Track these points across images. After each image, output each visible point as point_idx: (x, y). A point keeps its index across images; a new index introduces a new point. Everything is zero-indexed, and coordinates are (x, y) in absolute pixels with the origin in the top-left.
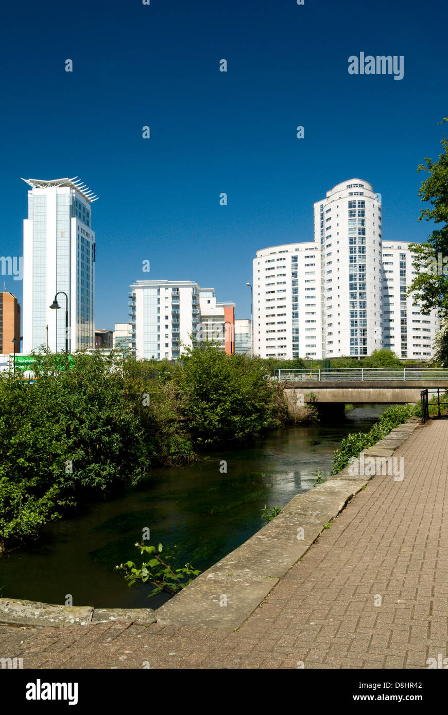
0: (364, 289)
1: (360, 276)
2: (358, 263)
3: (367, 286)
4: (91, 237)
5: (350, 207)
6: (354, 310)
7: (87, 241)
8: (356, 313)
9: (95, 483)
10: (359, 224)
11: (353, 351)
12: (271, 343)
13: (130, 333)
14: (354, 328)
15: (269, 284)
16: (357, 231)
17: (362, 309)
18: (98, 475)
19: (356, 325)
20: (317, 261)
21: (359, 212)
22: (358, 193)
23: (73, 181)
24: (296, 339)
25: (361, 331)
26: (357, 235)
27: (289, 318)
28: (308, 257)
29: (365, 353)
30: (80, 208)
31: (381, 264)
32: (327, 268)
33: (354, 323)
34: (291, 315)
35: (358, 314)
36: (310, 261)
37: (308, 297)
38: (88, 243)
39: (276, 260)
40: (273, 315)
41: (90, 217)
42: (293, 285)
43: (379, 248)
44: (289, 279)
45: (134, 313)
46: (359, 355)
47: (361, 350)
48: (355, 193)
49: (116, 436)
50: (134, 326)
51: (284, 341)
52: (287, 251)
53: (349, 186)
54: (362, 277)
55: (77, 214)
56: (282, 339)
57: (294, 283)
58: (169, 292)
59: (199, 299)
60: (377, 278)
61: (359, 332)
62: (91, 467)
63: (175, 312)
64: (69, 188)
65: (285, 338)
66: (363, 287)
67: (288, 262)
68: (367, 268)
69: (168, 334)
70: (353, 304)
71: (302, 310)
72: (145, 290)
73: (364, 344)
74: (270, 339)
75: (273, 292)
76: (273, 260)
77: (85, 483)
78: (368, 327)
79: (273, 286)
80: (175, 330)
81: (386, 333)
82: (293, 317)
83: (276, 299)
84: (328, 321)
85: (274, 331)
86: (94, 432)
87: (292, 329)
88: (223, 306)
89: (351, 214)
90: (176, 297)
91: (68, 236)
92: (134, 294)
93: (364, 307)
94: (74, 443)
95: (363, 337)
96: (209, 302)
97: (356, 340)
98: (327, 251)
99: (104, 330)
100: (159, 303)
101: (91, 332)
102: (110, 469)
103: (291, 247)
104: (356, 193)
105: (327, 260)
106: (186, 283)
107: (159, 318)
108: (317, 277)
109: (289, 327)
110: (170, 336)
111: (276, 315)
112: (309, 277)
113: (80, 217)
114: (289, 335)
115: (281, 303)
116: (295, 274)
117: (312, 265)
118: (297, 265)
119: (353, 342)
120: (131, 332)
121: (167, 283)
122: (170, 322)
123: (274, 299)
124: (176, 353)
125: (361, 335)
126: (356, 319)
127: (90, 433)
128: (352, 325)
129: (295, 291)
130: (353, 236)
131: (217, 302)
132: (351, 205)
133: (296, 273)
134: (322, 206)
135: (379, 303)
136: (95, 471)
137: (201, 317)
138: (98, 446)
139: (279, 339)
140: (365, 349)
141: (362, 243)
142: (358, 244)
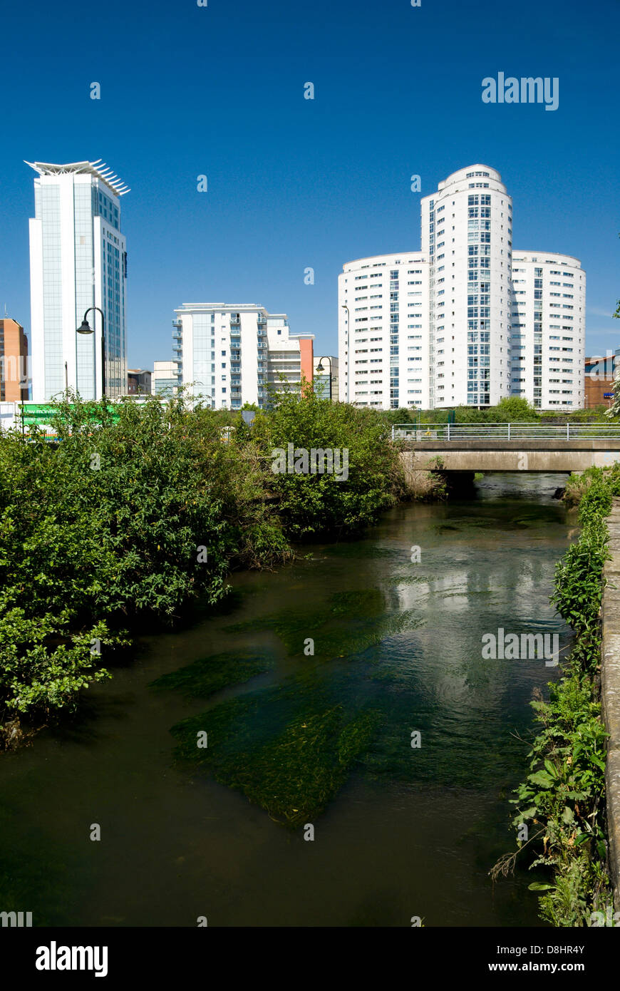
0: (487, 315)
1: (482, 298)
2: (479, 281)
3: (492, 312)
4: (120, 244)
5: (470, 203)
6: (474, 343)
7: (116, 249)
8: (476, 348)
9: (158, 604)
10: (482, 227)
11: (471, 399)
12: (362, 388)
13: (175, 374)
14: (473, 368)
15: (360, 309)
16: (479, 237)
17: (484, 343)
18: (161, 591)
19: (476, 365)
20: (424, 277)
21: (483, 211)
22: (481, 184)
23: (95, 166)
24: (395, 383)
25: (482, 372)
26: (479, 243)
27: (385, 355)
28: (412, 272)
29: (487, 401)
30: (105, 204)
31: (511, 282)
32: (438, 288)
33: (473, 362)
34: (389, 350)
35: (479, 349)
36: (414, 277)
37: (412, 326)
38: (117, 251)
39: (369, 276)
40: (365, 351)
41: (119, 215)
42: (392, 310)
43: (508, 260)
44: (386, 301)
45: (180, 346)
46: (479, 404)
47: (482, 397)
48: (477, 184)
49: (186, 531)
50: (180, 365)
51: (379, 385)
52: (384, 264)
53: (470, 175)
54: (485, 300)
55: (101, 212)
56: (376, 382)
57: (394, 307)
58: (227, 319)
59: (266, 329)
60: (505, 301)
61: (479, 373)
62: (149, 580)
63: (235, 346)
64: (90, 175)
65: (381, 382)
66: (486, 312)
67: (386, 280)
68: (492, 287)
69: (225, 376)
70: (472, 336)
71: (403, 343)
72: (195, 316)
73: (486, 390)
74: (360, 382)
75: (365, 319)
76: (365, 277)
77: (141, 604)
78: (491, 367)
79: (364, 312)
80: (235, 370)
81: (515, 375)
82: (392, 353)
83: (369, 329)
84: (439, 358)
85: (366, 372)
86: (153, 526)
87: (389, 370)
88: (299, 338)
89: (472, 213)
90: (236, 326)
91: (90, 242)
92: (180, 321)
93: (487, 340)
94: (124, 541)
95: (484, 380)
96: (279, 332)
97: (476, 385)
98: (438, 264)
99: (139, 369)
100: (213, 334)
101: (122, 372)
102: (179, 582)
103: (390, 260)
104: (479, 185)
105: (437, 276)
106: (249, 306)
107: (213, 353)
108: (424, 299)
109: (386, 366)
110: (229, 378)
111: (369, 351)
112: (413, 299)
113: (105, 216)
114: (386, 377)
115: (376, 334)
116: (394, 296)
117: (417, 283)
118: (397, 283)
119: (472, 387)
120: (176, 372)
121: (224, 307)
122: (227, 359)
123: (367, 329)
124: (236, 400)
125: (483, 378)
126: (476, 356)
127: (147, 527)
128: (471, 365)
129: (395, 318)
130: (473, 243)
131: (290, 332)
132: (472, 201)
133: (396, 294)
134: (432, 203)
135: (507, 334)
136: (157, 585)
137: (270, 352)
138: (159, 547)
139: (372, 382)
140: (487, 397)
141: (486, 254)
142: (480, 255)
